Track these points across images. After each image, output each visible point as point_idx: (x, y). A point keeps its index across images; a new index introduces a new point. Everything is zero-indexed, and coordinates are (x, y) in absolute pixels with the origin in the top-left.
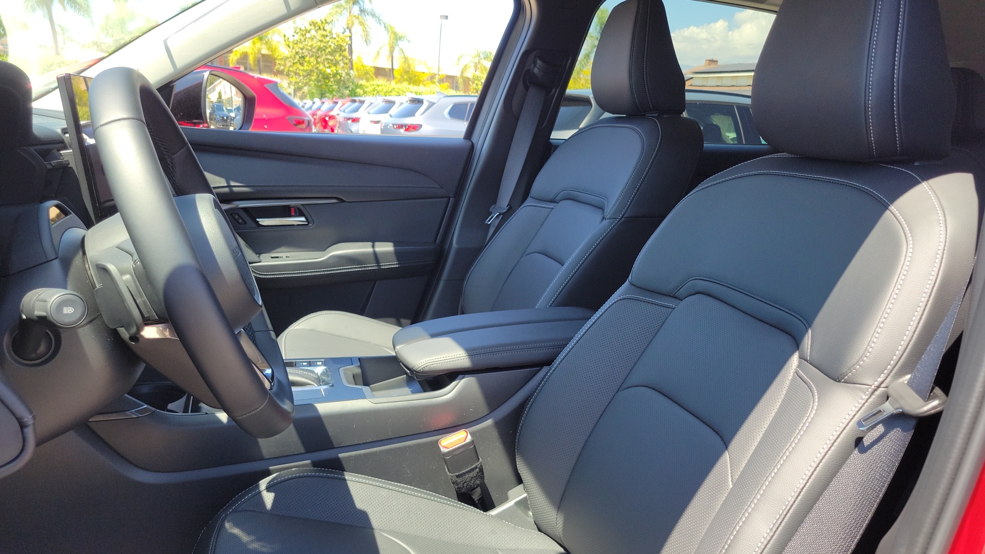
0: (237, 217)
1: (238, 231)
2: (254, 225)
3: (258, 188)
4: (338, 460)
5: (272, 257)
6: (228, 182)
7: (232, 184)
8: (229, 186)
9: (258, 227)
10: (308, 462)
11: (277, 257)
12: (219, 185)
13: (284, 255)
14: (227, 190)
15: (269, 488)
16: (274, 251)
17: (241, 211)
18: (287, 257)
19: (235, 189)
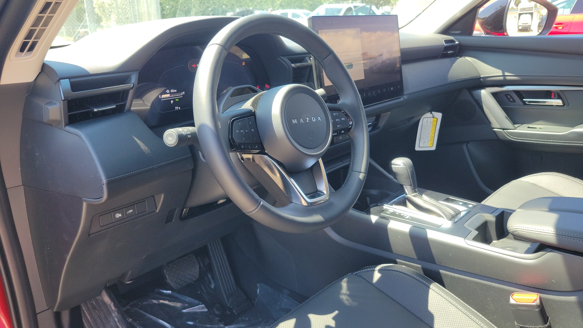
0: (509, 97)
1: (502, 106)
2: (522, 104)
3: (525, 77)
4: (439, 273)
5: (529, 127)
6: (503, 73)
7: (506, 74)
8: (504, 76)
9: (525, 105)
10: (420, 266)
11: (535, 128)
12: (497, 75)
13: (538, 126)
14: (502, 78)
15: (380, 271)
16: (534, 123)
17: (513, 92)
18: (540, 128)
19: (507, 78)
